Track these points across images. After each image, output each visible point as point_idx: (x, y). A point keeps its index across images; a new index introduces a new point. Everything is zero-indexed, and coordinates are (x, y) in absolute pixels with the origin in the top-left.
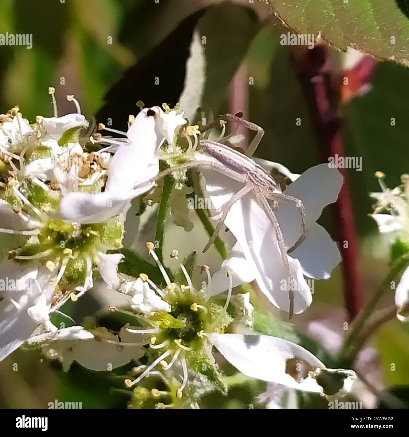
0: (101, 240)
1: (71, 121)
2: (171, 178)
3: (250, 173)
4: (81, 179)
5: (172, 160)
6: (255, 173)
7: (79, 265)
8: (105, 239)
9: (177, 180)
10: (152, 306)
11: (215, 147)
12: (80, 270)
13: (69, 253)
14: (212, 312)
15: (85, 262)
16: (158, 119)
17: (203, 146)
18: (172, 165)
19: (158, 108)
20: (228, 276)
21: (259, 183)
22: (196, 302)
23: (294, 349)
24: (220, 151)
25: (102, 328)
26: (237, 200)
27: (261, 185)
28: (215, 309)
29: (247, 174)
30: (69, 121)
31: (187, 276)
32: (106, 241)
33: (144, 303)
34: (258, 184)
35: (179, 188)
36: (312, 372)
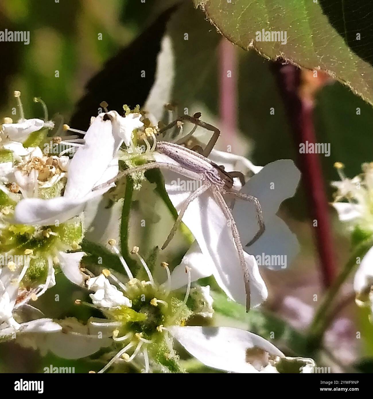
0: (62, 240)
1: (30, 126)
2: (130, 178)
3: (207, 172)
4: (40, 182)
5: (131, 161)
6: (212, 172)
7: (41, 264)
8: (65, 239)
9: (136, 180)
10: (113, 301)
11: (171, 149)
12: (42, 269)
13: (31, 253)
14: (173, 306)
15: (47, 262)
16: (116, 123)
17: (160, 148)
18: (131, 166)
19: (114, 112)
20: (186, 271)
21: (216, 181)
22: (155, 298)
23: (253, 340)
24: (177, 152)
25: (72, 318)
26: (194, 199)
27: (218, 184)
28: (176, 303)
29: (204, 173)
30: (29, 126)
31: (148, 272)
32: (66, 241)
33: (105, 299)
34: (215, 183)
35: (137, 188)
36: (272, 361)
